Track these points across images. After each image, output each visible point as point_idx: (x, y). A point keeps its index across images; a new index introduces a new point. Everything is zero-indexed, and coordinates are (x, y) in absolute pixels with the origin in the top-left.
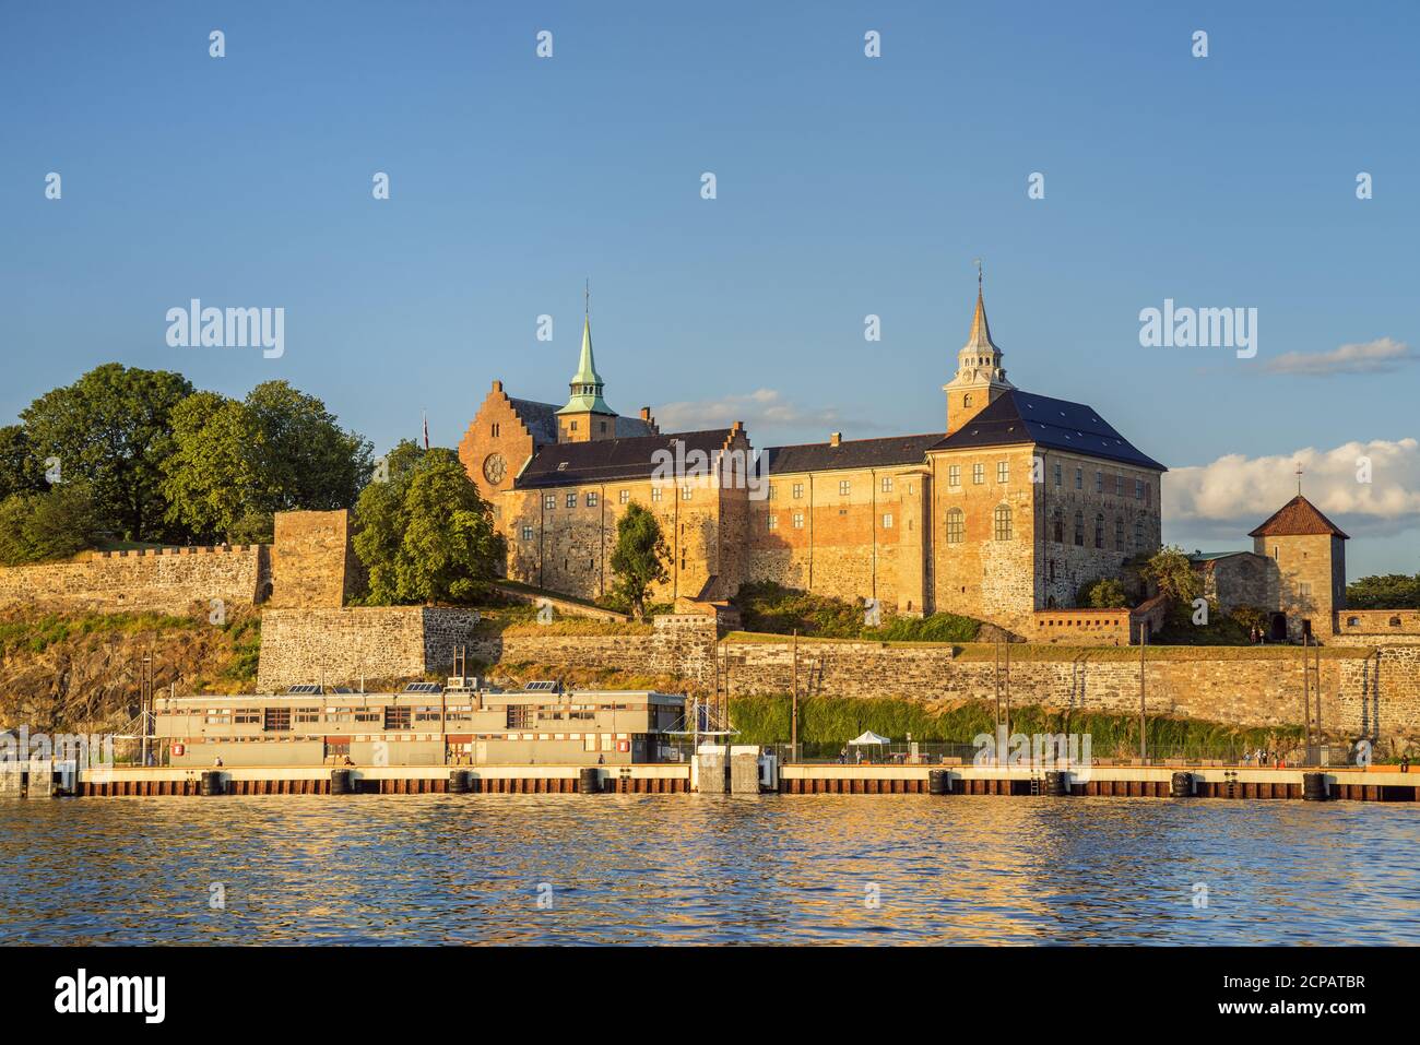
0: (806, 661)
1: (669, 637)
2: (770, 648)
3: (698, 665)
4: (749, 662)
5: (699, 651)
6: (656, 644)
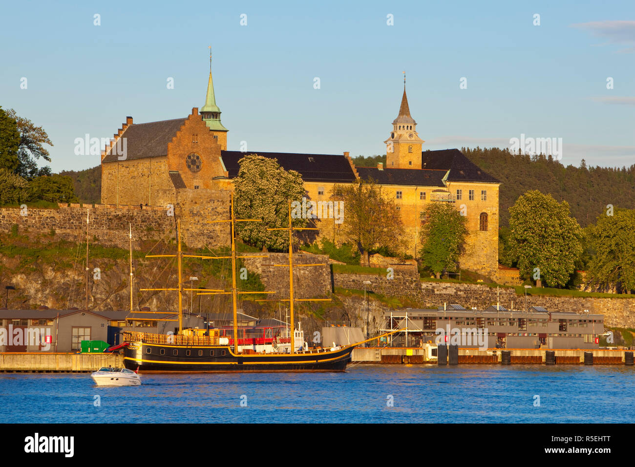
2: (444, 285)
3: (415, 293)
4: (436, 292)
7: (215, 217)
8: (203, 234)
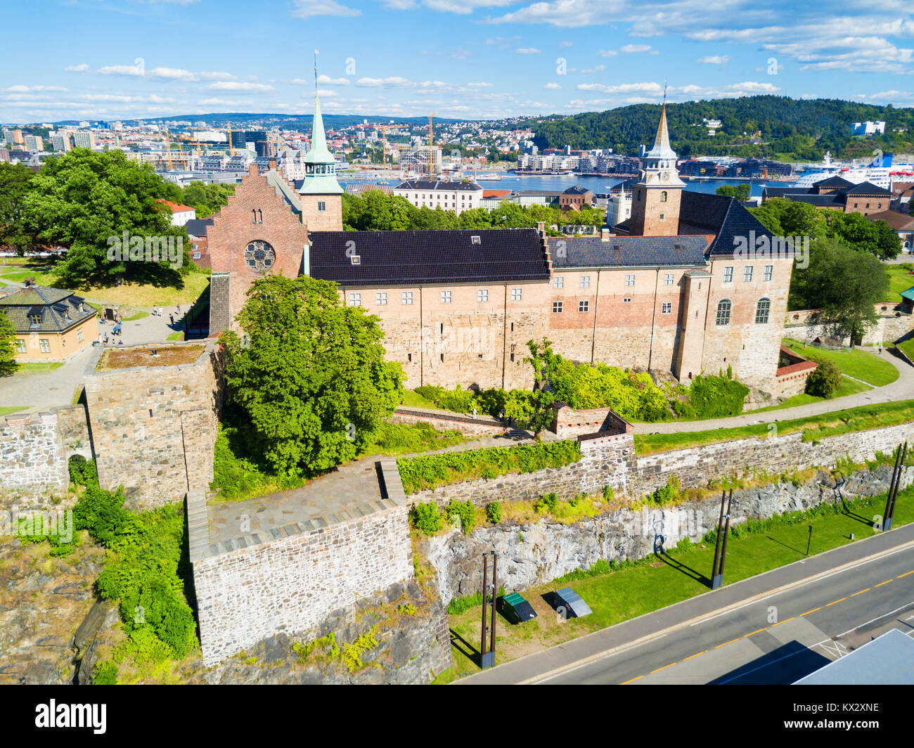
0: (705, 460)
1: (595, 458)
2: (679, 454)
3: (623, 480)
4: (664, 469)
5: (623, 467)
6: (584, 467)
7: (168, 421)
8: (140, 458)
